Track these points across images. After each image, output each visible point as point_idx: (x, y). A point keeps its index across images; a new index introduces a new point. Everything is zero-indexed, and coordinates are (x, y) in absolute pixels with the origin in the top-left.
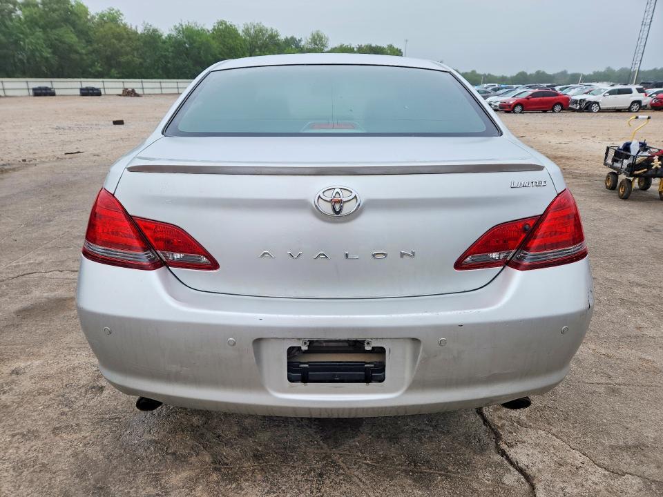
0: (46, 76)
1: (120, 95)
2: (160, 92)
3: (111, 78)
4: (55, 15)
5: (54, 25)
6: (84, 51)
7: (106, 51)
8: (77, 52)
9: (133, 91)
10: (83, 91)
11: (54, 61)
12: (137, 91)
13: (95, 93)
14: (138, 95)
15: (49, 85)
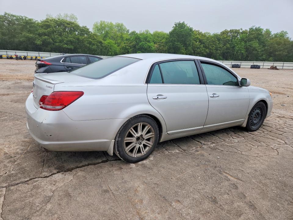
0: (240, 60)
1: (269, 69)
2: (282, 68)
3: (269, 61)
4: (252, 36)
5: (250, 40)
6: (260, 50)
7: (270, 49)
8: (256, 50)
9: (276, 67)
10: (252, 67)
11: (245, 54)
12: (278, 67)
13: (258, 67)
14: (277, 69)
15: (239, 64)
